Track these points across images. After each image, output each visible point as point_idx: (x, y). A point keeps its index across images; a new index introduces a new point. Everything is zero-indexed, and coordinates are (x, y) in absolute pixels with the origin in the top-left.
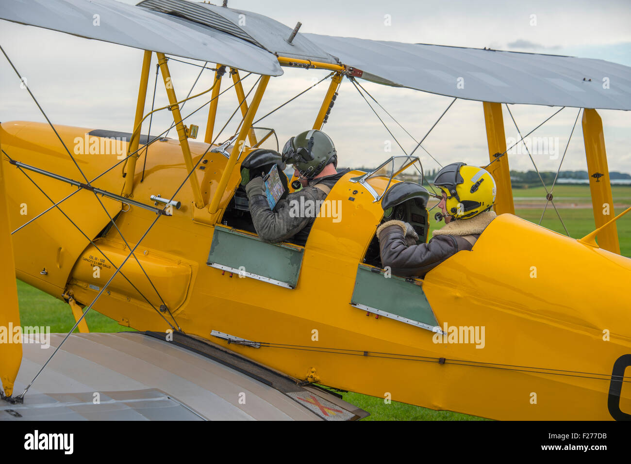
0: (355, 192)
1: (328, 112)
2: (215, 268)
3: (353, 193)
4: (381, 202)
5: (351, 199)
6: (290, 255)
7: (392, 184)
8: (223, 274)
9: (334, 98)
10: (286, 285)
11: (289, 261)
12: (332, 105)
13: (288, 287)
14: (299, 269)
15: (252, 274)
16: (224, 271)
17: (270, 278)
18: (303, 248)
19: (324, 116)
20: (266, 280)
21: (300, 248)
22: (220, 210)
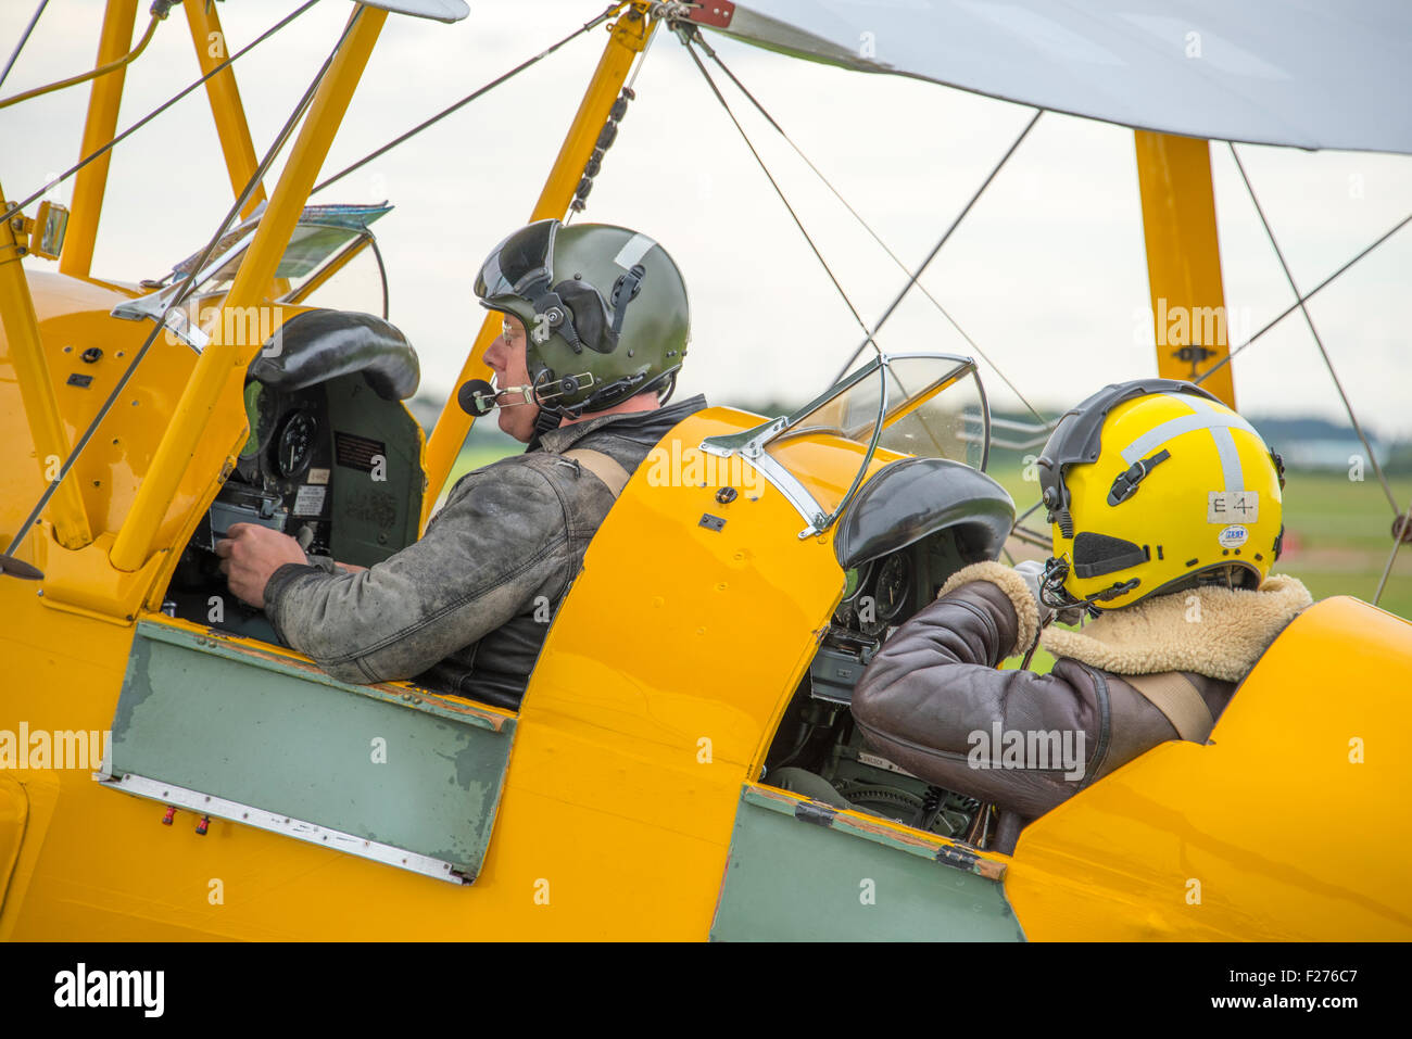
0: (727, 495)
1: (593, 168)
2: (133, 796)
3: (720, 500)
4: (831, 535)
5: (711, 523)
6: (453, 744)
7: (877, 465)
8: (169, 821)
9: (618, 110)
10: (437, 870)
11: (451, 770)
12: (607, 137)
13: (446, 876)
14: (491, 799)
15: (295, 823)
16: (173, 808)
17: (371, 837)
18: (511, 715)
19: (573, 183)
20: (353, 845)
21: (498, 716)
22: (160, 556)
